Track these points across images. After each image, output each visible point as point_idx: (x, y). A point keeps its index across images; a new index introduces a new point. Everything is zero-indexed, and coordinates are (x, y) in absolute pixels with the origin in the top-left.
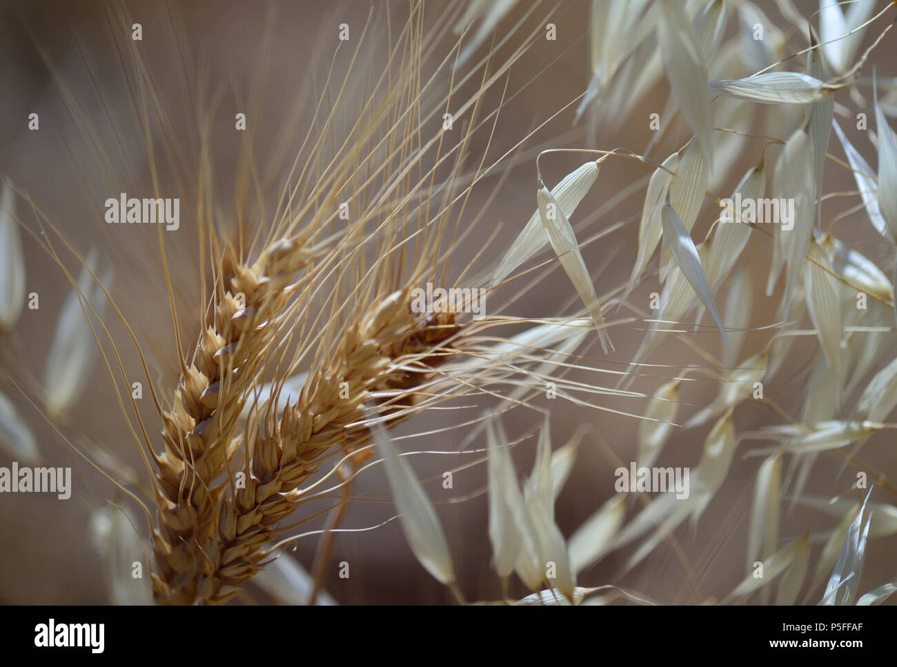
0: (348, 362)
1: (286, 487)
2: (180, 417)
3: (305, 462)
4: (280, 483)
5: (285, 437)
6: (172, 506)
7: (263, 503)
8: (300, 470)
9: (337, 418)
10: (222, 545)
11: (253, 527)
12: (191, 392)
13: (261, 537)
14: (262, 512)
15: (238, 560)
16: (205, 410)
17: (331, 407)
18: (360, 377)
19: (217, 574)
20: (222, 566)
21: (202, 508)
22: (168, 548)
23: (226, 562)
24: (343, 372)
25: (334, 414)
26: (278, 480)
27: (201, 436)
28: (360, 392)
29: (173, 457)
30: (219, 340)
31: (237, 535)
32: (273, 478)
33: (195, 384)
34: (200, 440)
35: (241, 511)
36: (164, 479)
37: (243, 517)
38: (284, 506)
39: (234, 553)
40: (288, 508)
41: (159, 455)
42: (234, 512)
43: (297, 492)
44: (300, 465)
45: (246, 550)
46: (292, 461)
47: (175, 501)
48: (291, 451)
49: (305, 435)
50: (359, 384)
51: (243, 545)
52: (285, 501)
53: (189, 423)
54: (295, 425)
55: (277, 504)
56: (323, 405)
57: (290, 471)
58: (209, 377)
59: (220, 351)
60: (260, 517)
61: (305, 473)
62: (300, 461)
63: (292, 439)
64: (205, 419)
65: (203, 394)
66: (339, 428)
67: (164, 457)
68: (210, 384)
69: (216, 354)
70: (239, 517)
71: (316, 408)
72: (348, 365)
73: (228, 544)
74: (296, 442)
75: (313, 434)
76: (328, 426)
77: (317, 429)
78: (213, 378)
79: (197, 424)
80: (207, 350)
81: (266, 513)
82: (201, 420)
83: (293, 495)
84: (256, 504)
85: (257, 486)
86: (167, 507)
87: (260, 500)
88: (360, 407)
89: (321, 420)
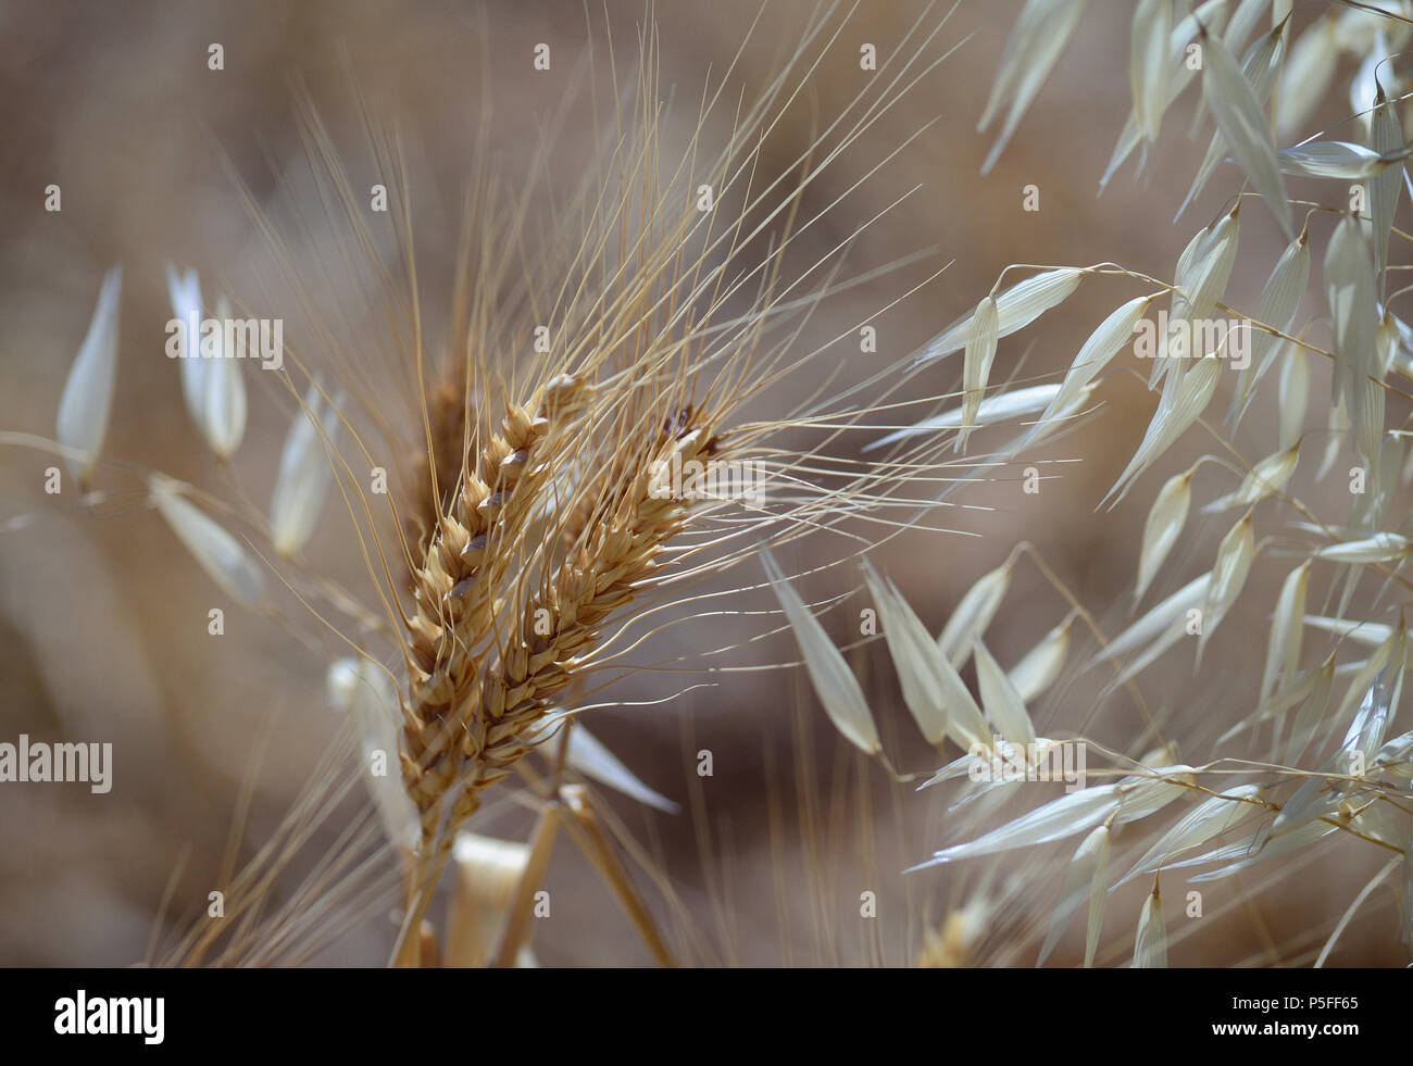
0: (638, 512)
1: (563, 656)
2: (434, 575)
3: (586, 627)
4: (557, 652)
5: (562, 599)
6: (425, 677)
7: (537, 674)
8: (580, 637)
9: (626, 575)
10: (488, 723)
11: (524, 702)
12: (449, 547)
13: (535, 713)
14: (535, 684)
15: (506, 740)
16: (465, 569)
17: (616, 564)
18: (652, 529)
19: (482, 756)
20: (487, 747)
21: (460, 680)
22: (420, 724)
23: (491, 743)
24: (632, 523)
25: (620, 573)
26: (554, 649)
27: (462, 599)
28: (652, 546)
29: (426, 621)
30: (482, 487)
31: (506, 711)
32: (549, 647)
33: (454, 539)
34: (460, 604)
35: (510, 683)
36: (416, 647)
37: (512, 691)
38: (561, 678)
39: (501, 732)
40: (565, 680)
41: (411, 619)
42: (503, 685)
43: (575, 661)
44: (580, 631)
45: (517, 728)
46: (570, 627)
47: (430, 671)
48: (570, 615)
49: (587, 596)
50: (652, 538)
51: (512, 723)
52: (562, 672)
53: (446, 582)
54: (574, 586)
55: (554, 676)
56: (607, 562)
57: (568, 638)
58: (472, 531)
59: (486, 501)
60: (533, 690)
61: (586, 640)
62: (580, 626)
63: (571, 601)
64: (465, 579)
65: (464, 551)
66: (625, 588)
67: (416, 622)
68: (472, 539)
69: (480, 505)
70: (508, 690)
71: (599, 566)
72: (637, 517)
73: (493, 721)
74: (575, 605)
75: (596, 596)
76: (614, 586)
77: (601, 590)
78: (475, 532)
79: (455, 584)
80: (469, 501)
81: (540, 686)
82: (460, 580)
83: (569, 665)
84: (529, 676)
85: (530, 655)
86: (421, 679)
87: (533, 671)
88: (650, 563)
89: (607, 580)
